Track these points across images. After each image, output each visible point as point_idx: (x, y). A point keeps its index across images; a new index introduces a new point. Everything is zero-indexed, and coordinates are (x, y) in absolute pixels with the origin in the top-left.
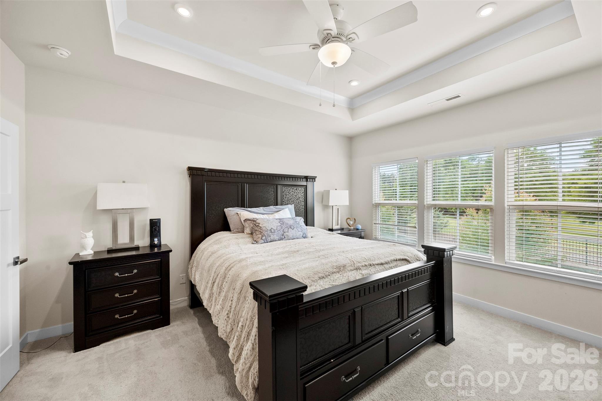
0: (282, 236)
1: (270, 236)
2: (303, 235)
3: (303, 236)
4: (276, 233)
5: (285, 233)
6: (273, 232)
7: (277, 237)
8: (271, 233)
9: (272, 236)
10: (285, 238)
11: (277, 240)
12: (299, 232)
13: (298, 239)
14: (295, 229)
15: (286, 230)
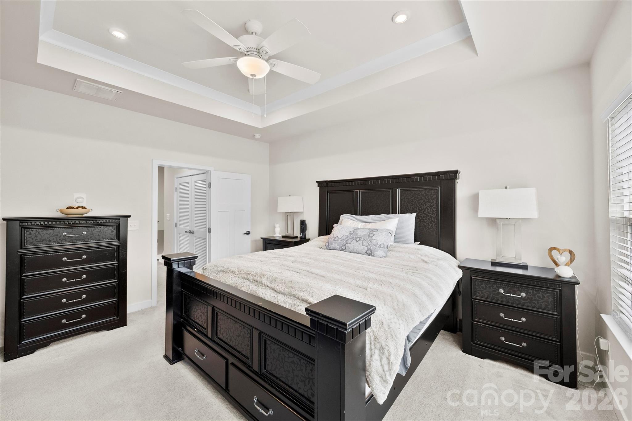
0: (343, 246)
1: (332, 244)
2: (367, 250)
3: (366, 252)
4: (338, 242)
5: (347, 243)
6: (336, 241)
7: (338, 246)
8: (333, 241)
9: (334, 244)
10: (346, 249)
11: (338, 249)
12: (363, 247)
13: (360, 254)
14: (360, 242)
15: (350, 241)
